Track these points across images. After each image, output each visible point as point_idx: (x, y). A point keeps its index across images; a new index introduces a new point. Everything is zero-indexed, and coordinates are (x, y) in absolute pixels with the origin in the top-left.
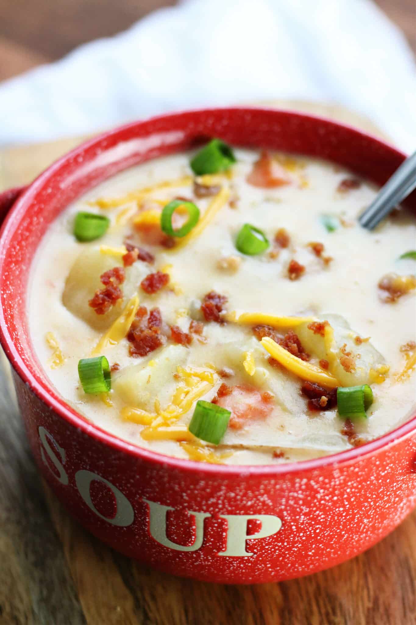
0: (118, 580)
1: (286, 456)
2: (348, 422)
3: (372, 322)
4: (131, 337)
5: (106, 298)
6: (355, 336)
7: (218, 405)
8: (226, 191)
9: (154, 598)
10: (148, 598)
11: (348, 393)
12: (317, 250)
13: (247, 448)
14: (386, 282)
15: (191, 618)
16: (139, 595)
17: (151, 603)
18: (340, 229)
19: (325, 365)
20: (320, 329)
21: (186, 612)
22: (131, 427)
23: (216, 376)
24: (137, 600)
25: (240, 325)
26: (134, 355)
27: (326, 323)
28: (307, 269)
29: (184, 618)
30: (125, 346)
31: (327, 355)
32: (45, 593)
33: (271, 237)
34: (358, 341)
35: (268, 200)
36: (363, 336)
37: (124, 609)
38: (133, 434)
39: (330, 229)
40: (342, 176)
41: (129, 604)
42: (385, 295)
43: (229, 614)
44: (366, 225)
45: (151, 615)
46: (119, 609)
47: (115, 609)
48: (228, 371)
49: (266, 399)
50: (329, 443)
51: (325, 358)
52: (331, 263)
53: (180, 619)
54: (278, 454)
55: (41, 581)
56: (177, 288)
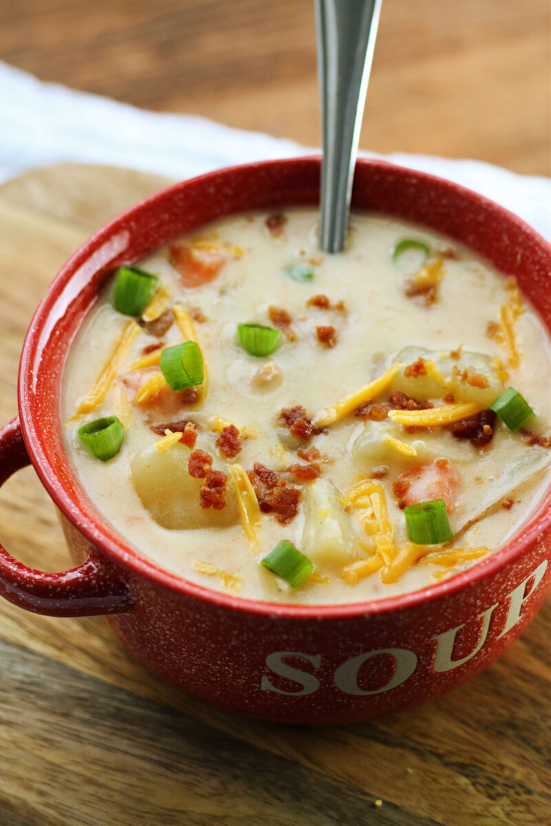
0: (378, 748)
1: (516, 501)
2: (524, 432)
3: (439, 332)
4: (265, 508)
5: (218, 488)
6: (448, 354)
7: (410, 504)
8: (180, 311)
9: (424, 735)
10: (421, 740)
11: (507, 405)
12: (321, 303)
13: (477, 520)
14: (408, 287)
15: (474, 725)
16: (411, 744)
17: (429, 742)
18: (317, 271)
19: (450, 399)
20: (418, 369)
21: (464, 722)
22: (367, 583)
23: (376, 482)
24: (413, 750)
25: (342, 421)
26: (287, 521)
27: (421, 360)
28: (336, 327)
29: (469, 730)
30: (271, 520)
31: (444, 388)
32: (333, 814)
33: (267, 323)
34: (455, 355)
35: (222, 292)
36: (455, 348)
37: (413, 767)
38: (376, 589)
39: (309, 277)
40: (260, 220)
41: (413, 759)
42: (421, 299)
43: (498, 693)
44: (331, 250)
45: (440, 751)
46: (410, 771)
47: (407, 773)
48: (379, 468)
49: (442, 466)
50: (533, 462)
51: (447, 393)
52: (346, 306)
53: (467, 733)
54: (507, 505)
55: (319, 808)
56: (248, 432)
